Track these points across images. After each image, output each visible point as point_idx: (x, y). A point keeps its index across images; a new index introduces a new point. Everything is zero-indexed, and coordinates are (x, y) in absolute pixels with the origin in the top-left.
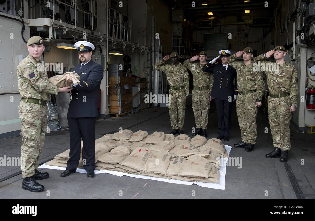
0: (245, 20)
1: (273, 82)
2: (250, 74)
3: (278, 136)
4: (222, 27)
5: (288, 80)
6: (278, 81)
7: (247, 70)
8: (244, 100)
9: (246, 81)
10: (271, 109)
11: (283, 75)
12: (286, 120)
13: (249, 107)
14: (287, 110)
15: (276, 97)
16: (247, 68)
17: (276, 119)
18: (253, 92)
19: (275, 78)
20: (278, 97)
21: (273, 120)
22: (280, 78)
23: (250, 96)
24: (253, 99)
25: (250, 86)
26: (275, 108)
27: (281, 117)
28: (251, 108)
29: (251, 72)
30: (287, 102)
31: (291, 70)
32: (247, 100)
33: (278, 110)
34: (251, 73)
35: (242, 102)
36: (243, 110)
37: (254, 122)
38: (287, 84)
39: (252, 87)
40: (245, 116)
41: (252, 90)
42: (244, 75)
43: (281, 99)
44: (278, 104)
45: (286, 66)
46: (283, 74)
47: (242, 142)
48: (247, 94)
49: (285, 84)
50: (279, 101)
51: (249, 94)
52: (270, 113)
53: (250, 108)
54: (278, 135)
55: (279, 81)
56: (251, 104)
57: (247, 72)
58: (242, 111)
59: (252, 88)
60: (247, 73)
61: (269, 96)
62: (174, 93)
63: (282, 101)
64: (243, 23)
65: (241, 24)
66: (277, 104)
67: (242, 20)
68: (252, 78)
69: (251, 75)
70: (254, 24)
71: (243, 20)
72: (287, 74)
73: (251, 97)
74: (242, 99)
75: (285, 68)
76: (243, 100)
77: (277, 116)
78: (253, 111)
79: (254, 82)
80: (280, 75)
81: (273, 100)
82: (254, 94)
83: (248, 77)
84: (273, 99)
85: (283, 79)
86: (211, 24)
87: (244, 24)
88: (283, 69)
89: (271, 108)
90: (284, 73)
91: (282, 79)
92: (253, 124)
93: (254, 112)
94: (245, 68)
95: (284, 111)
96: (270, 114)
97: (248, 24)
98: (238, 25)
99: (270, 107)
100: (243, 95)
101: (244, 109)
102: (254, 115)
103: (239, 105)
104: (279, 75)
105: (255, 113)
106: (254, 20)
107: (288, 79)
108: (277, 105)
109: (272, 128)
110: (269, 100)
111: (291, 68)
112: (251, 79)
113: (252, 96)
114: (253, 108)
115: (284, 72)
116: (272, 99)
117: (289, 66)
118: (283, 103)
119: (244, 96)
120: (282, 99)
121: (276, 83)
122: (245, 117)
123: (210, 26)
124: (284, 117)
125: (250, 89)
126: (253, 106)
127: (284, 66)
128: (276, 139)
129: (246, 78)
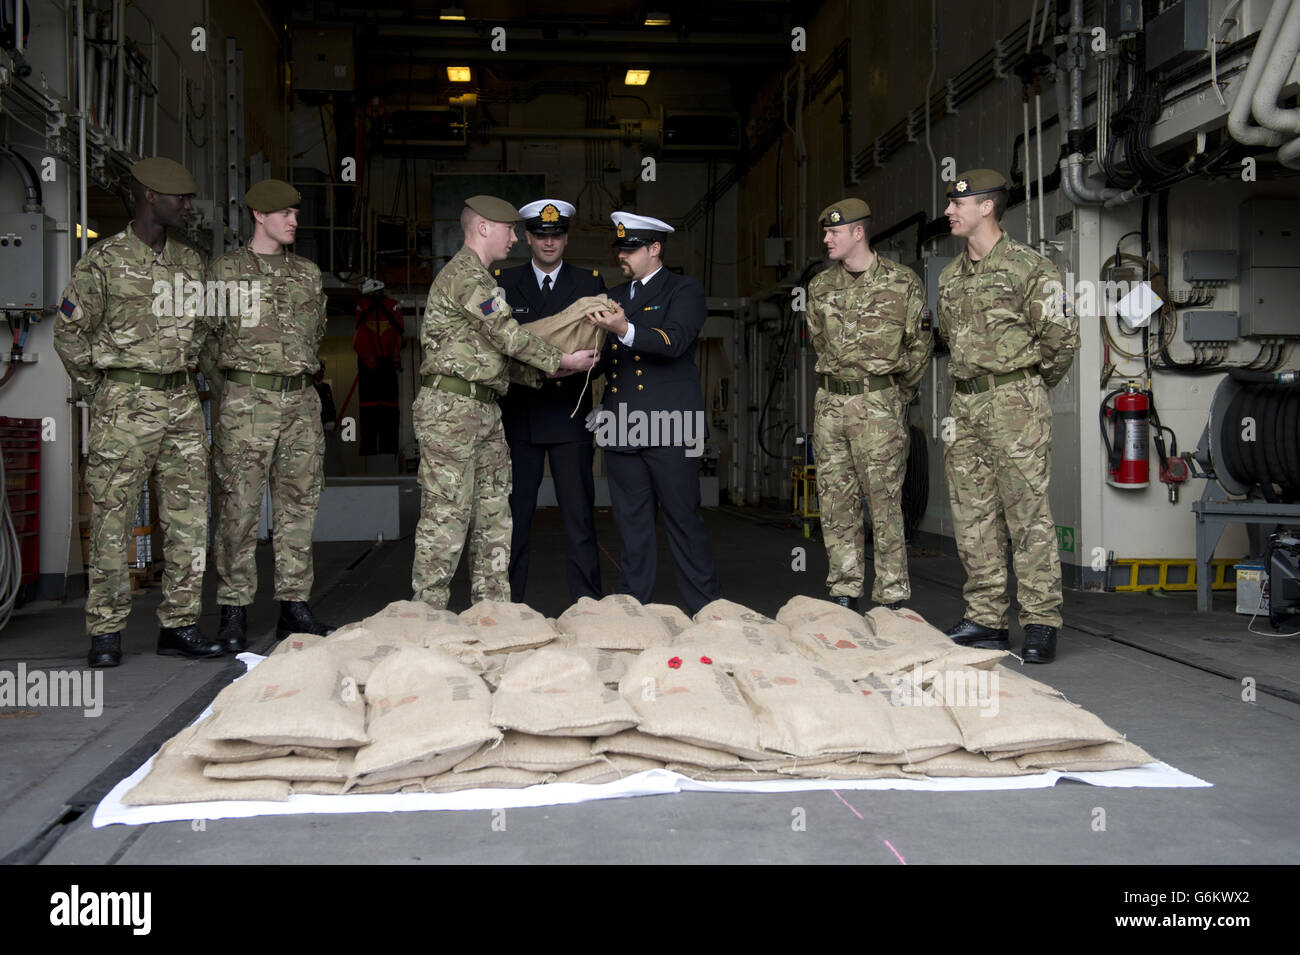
0: (623, 121)
1: (844, 340)
2: (1002, 300)
3: (848, 552)
4: (511, 146)
5: (896, 330)
6: (863, 334)
7: (983, 282)
8: (984, 419)
9: (988, 333)
10: (830, 440)
11: (877, 313)
12: (891, 481)
13: (1014, 446)
14: (892, 441)
15: (854, 389)
16: (983, 273)
17: (844, 481)
18: (1027, 374)
19: (851, 327)
20: (859, 391)
21: (835, 484)
22: (870, 323)
23: (1013, 394)
24: (1029, 405)
25: (1011, 352)
26: (844, 437)
27: (874, 467)
28: (1023, 448)
29: (1006, 289)
30: (893, 411)
31: (903, 288)
32: (1000, 417)
33: (858, 443)
34: (1006, 292)
35: (978, 425)
36: (977, 467)
37: (1044, 519)
38: (894, 346)
39: (1018, 355)
40: (983, 494)
41: (1020, 370)
42: (976, 307)
43: (869, 399)
44: (861, 418)
45: (882, 274)
46: (878, 309)
47: (969, 621)
48: (1000, 387)
49: (888, 345)
50: (864, 407)
51: (1009, 385)
52: (824, 457)
53: (1020, 451)
54: (847, 546)
55: (866, 334)
56: (1020, 431)
57: (985, 289)
58: (971, 472)
59: (1019, 361)
60: (988, 297)
61: (821, 393)
62: (158, 408)
63: (873, 404)
64: (614, 132)
65: (602, 139)
66: (855, 420)
67: (608, 117)
68: (1015, 312)
69: (1007, 302)
70: (667, 141)
71: (613, 119)
72: (891, 306)
73: (1016, 401)
74: (976, 412)
75: (880, 281)
76: (985, 415)
77: (854, 468)
78: (1032, 465)
79: (1025, 330)
80: (868, 314)
81: (842, 405)
82: (1031, 382)
83: (994, 311)
84: (841, 398)
85: (882, 328)
86: (460, 129)
87: (615, 138)
88: (874, 289)
89: (831, 436)
90: (880, 302)
91: (876, 325)
92: (1040, 527)
93: (1040, 470)
94: (972, 275)
95: (883, 445)
96: (823, 461)
97: (638, 140)
98: (587, 140)
99: (827, 434)
100: (981, 395)
101: (981, 460)
102: (1042, 482)
103: (960, 443)
104: (863, 314)
105: (1043, 472)
106: (669, 123)
107: (897, 327)
108: (858, 421)
109: (827, 520)
110: (822, 408)
111: (899, 281)
112: (1011, 320)
113: (1024, 395)
114: (1031, 448)
115: (879, 297)
116: (836, 399)
117: (892, 275)
118: (880, 414)
119: (984, 397)
120: (875, 396)
121: (857, 342)
122: (982, 499)
123: (459, 137)
124: (885, 470)
125: (1010, 364)
126: (1030, 441)
127: (874, 275)
128: (842, 564)
129: (986, 319)
